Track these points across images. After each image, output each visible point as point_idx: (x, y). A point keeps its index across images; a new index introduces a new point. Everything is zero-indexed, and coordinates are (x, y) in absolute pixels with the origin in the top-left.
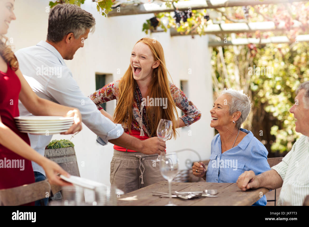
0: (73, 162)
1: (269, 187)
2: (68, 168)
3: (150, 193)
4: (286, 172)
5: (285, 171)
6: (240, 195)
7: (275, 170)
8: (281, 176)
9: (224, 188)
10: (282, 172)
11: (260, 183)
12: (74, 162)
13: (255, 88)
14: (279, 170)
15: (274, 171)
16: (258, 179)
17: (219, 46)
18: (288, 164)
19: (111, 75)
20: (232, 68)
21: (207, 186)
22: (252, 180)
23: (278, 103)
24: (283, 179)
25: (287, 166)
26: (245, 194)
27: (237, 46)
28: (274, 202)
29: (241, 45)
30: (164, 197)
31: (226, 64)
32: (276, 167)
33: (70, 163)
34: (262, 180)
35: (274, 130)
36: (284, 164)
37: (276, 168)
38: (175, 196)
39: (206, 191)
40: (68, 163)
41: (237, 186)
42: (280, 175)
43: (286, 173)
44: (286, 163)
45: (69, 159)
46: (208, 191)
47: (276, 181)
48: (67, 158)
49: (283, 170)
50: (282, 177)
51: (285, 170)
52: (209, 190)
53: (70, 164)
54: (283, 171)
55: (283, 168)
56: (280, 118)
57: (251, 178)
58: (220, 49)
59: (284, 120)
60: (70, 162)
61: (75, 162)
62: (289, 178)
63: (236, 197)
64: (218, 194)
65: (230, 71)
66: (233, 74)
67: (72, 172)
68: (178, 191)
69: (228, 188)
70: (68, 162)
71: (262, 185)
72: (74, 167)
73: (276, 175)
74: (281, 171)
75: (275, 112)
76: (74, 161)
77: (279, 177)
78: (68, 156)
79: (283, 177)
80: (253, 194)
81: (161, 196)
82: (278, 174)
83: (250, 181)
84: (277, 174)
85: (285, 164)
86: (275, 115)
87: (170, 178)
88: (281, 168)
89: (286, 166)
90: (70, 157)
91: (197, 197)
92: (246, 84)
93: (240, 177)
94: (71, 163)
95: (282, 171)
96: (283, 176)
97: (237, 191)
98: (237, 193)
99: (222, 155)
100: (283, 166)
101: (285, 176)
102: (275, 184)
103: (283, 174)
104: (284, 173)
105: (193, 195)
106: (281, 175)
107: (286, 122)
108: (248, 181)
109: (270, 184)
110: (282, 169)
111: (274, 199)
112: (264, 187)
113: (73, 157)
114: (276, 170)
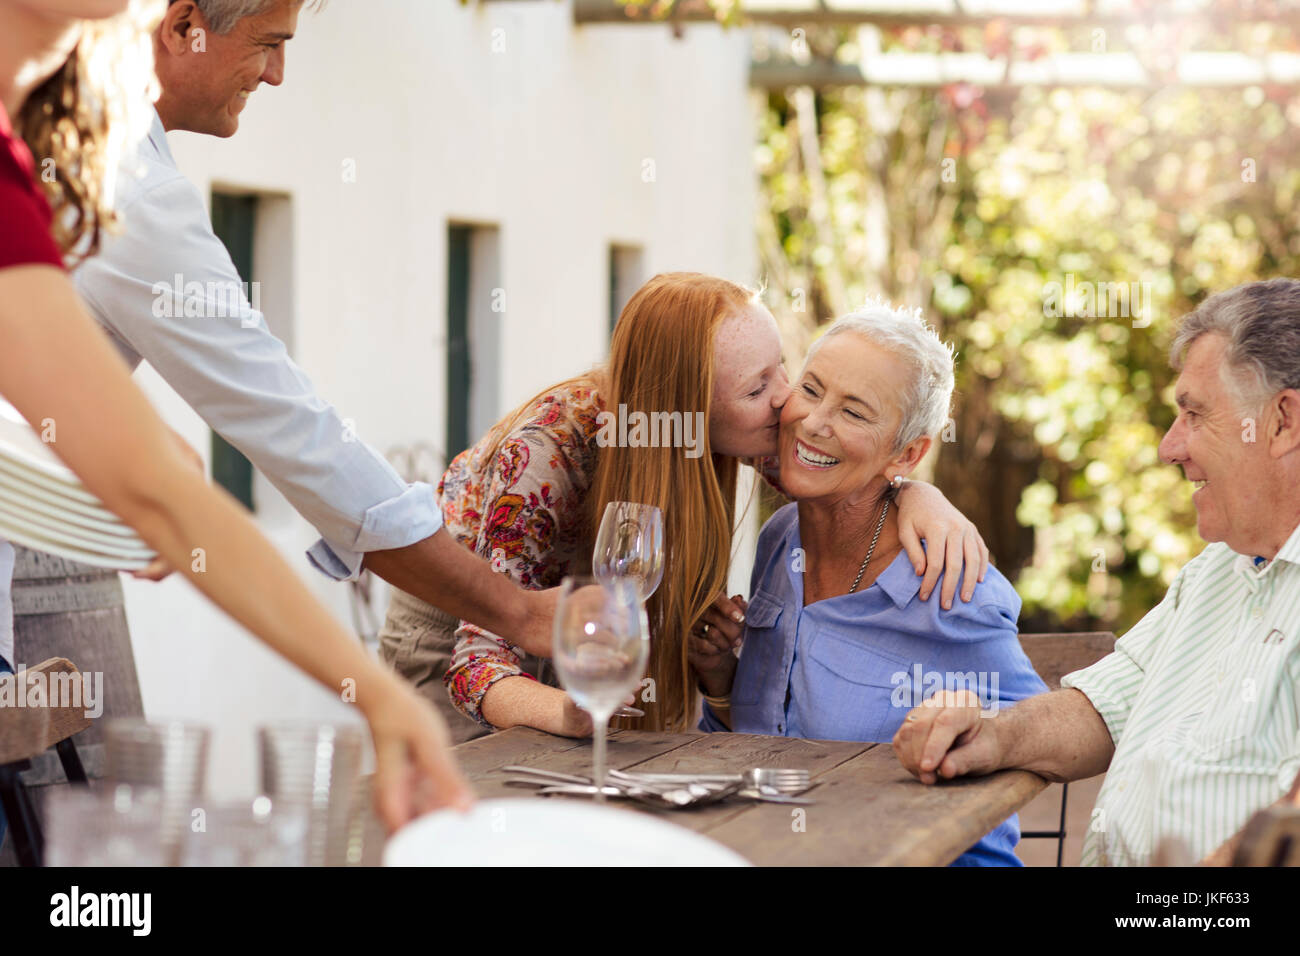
0: (107, 612)
1: (1048, 766)
2: (84, 636)
3: (489, 772)
4: (1130, 700)
5: (1125, 699)
6: (918, 800)
7: (1080, 691)
8: (1106, 719)
9: (837, 766)
10: (1114, 701)
11: (1007, 749)
12: (111, 609)
13: (954, 300)
14: (1101, 689)
15: (1074, 692)
16: (998, 731)
17: (800, 83)
18: (1141, 664)
19: (283, 198)
20: (857, 196)
21: (755, 750)
22: (970, 735)
23: (1064, 378)
24: (1115, 732)
25: (1140, 675)
26: (939, 795)
27: (887, 89)
28: (1055, 842)
29: (903, 87)
30: (560, 794)
31: (828, 175)
32: (1083, 674)
33: (91, 613)
34: (1014, 735)
35: (1035, 503)
36: (1124, 665)
37: (1085, 679)
38: (614, 791)
39: (757, 774)
40: (83, 614)
41: (895, 758)
42: (1100, 715)
43: (1129, 708)
44: (1136, 658)
45: (88, 596)
46: (767, 775)
47: (1080, 744)
48: (81, 589)
49: (1116, 692)
50: (1112, 723)
51: (1126, 693)
52: (772, 771)
53: (93, 618)
54: (1119, 697)
55: (1117, 680)
56: (1069, 452)
57: (962, 728)
58: (803, 101)
59: (1089, 461)
60: (94, 609)
61: (116, 610)
62: (1148, 729)
63: (902, 808)
64: (813, 793)
65: (846, 213)
66: (859, 228)
67: (100, 655)
68: (621, 767)
69: (856, 764)
70: (83, 607)
71: (1014, 759)
72: (110, 636)
73: (1081, 712)
74: (1107, 695)
75: (1045, 420)
76: (110, 604)
77: (1096, 725)
78: (83, 579)
79: (1117, 727)
80: (978, 798)
81: (543, 786)
82: (1094, 709)
83: (958, 742)
84: (1089, 708)
85: (1129, 662)
86: (1046, 435)
87: (601, 704)
88: (1108, 680)
89: (1132, 674)
90: (94, 587)
91: (718, 797)
92: (916, 278)
93: (909, 718)
94: (99, 613)
95: (1113, 696)
96: (1113, 718)
97: (902, 781)
98: (904, 788)
99: (807, 612)
100: (1117, 675)
101: (1125, 720)
102: (1075, 758)
103: (1114, 709)
104: (1122, 707)
105: (699, 791)
106: (1108, 714)
107: (1097, 473)
108: (949, 739)
109: (1054, 756)
110: (1114, 688)
111: (1056, 828)
112: (1026, 767)
113: (106, 586)
114: (1084, 690)
